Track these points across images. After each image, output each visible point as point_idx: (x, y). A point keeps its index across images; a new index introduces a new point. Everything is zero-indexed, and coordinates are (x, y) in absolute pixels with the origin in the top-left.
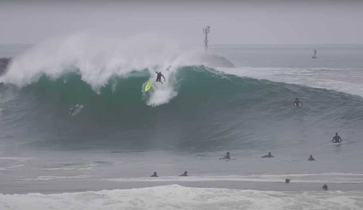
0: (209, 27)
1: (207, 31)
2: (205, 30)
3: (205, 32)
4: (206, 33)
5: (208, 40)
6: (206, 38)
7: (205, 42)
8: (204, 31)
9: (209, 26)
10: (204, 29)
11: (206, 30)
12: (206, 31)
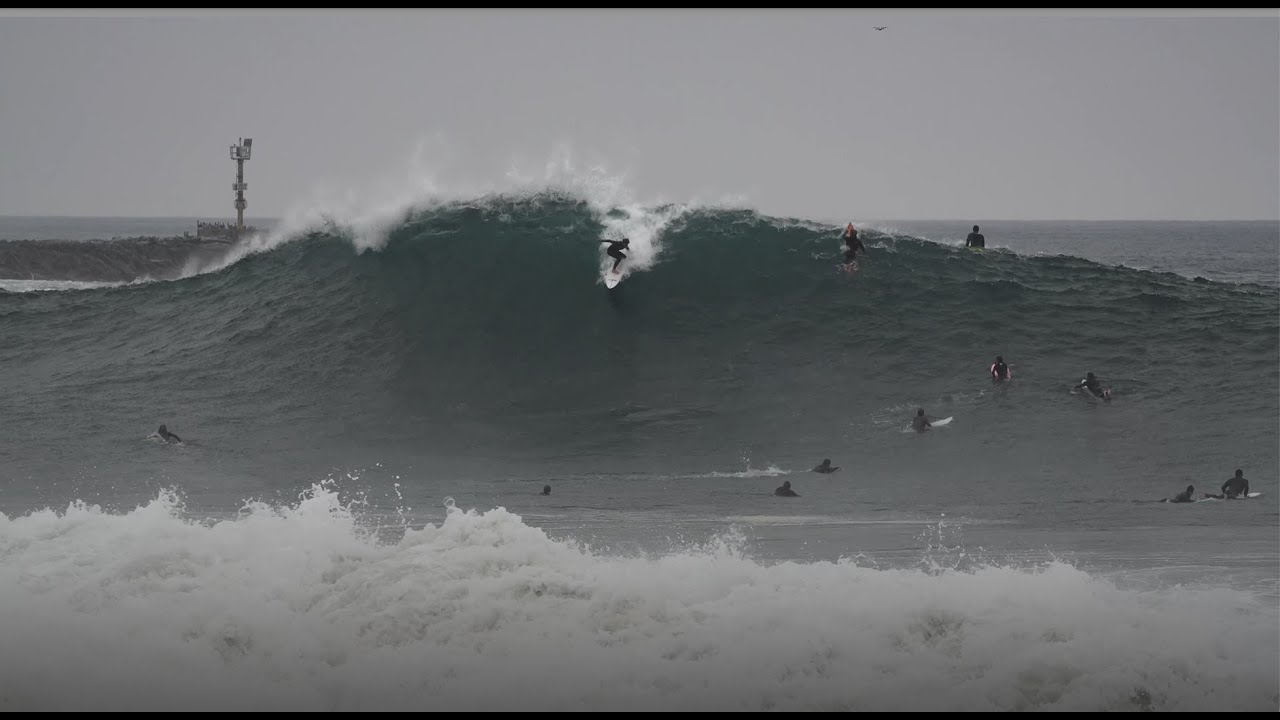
0: (248, 143)
1: (244, 154)
2: (235, 150)
3: (235, 156)
4: (240, 162)
5: (244, 181)
6: (240, 177)
7: (235, 187)
8: (232, 153)
9: (248, 137)
10: (232, 148)
11: (238, 149)
12: (238, 155)
